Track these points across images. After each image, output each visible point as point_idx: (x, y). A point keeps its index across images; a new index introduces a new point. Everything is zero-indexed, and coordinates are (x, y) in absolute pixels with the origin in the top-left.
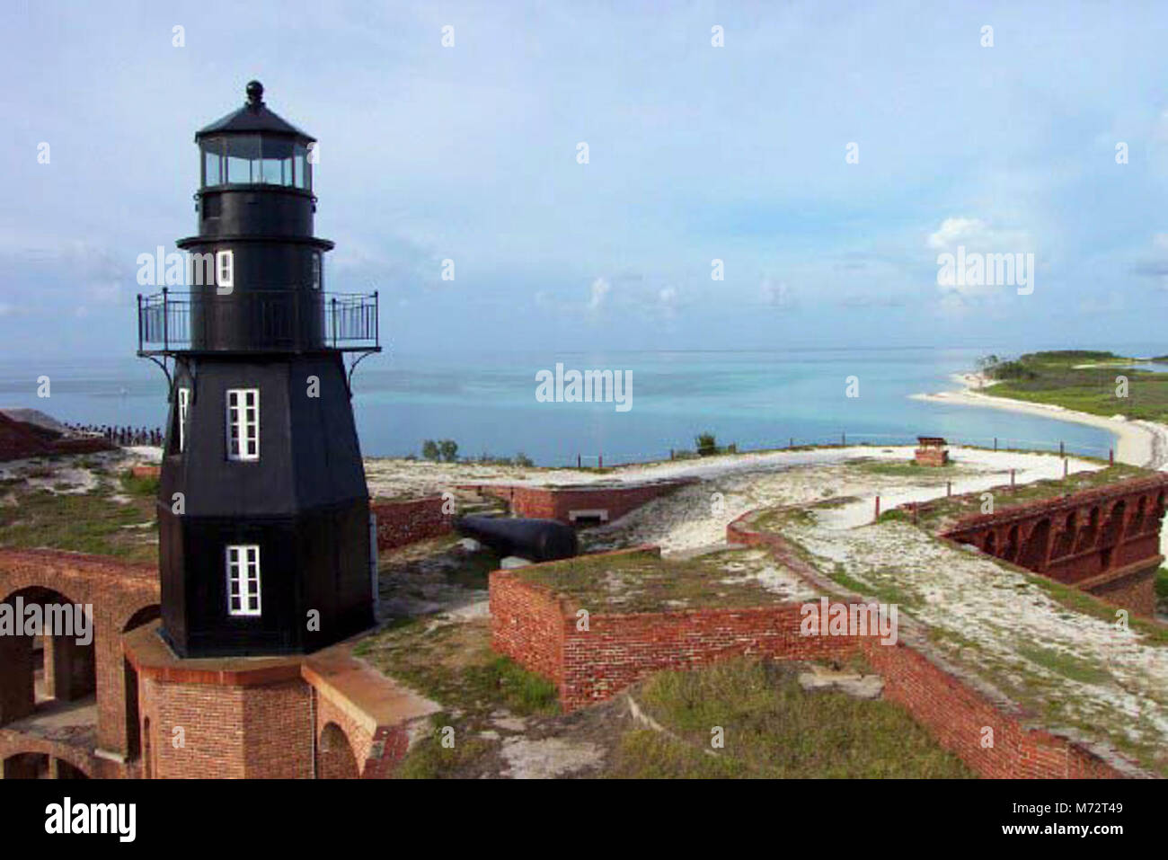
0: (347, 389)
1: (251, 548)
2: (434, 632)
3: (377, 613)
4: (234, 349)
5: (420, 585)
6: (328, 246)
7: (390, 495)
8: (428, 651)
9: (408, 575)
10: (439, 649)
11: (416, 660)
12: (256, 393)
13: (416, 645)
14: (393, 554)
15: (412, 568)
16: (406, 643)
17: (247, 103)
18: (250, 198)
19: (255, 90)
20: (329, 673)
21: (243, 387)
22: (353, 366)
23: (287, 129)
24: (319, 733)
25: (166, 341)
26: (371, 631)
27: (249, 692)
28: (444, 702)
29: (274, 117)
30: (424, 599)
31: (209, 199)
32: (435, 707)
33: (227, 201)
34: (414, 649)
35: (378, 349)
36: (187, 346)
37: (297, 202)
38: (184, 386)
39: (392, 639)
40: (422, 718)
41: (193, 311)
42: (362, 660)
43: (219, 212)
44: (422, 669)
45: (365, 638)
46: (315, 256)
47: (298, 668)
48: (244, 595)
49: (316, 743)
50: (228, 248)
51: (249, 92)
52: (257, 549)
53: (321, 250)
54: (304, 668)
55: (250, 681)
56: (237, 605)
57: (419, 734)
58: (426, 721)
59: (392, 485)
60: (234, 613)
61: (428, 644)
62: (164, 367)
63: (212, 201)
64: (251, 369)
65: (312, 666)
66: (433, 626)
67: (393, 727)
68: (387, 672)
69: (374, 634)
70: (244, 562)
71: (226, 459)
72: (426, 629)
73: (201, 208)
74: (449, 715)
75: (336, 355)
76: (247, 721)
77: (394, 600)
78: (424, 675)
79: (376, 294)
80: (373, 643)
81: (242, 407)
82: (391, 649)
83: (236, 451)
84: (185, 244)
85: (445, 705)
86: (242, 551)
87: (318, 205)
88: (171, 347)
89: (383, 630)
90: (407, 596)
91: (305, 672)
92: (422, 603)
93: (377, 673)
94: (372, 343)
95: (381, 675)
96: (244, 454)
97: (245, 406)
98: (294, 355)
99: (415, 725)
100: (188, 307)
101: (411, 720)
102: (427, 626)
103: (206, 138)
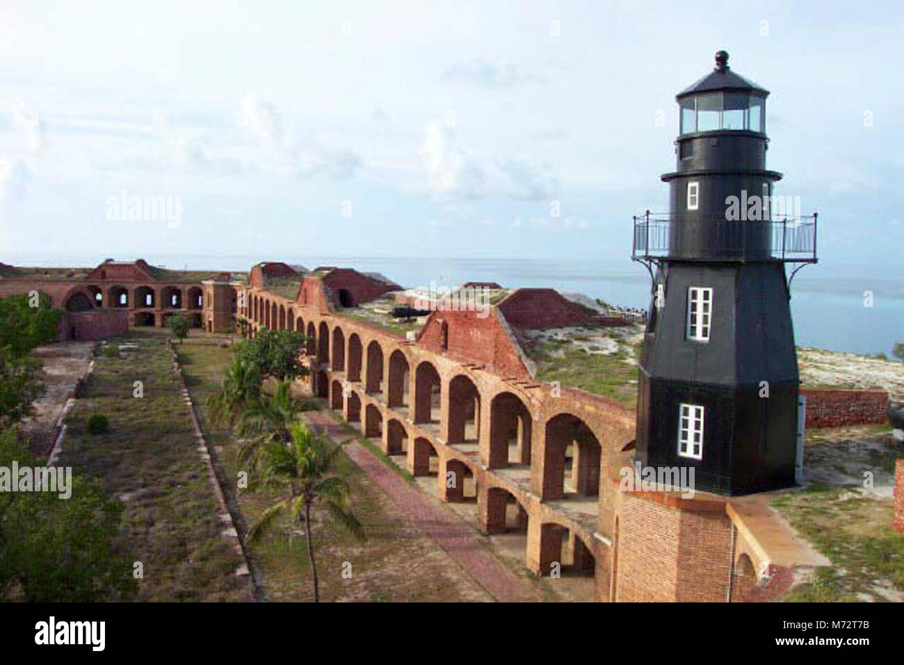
0: (787, 291)
1: (699, 407)
2: (844, 502)
3: (799, 475)
4: (696, 257)
5: (845, 460)
6: (777, 177)
7: (833, 383)
8: (836, 515)
9: (837, 452)
10: (844, 516)
11: (821, 521)
12: (711, 290)
13: (825, 508)
14: (828, 433)
15: (842, 447)
16: (818, 505)
17: (715, 69)
18: (714, 141)
19: (722, 58)
20: (746, 513)
21: (702, 286)
22: (793, 274)
23: (746, 86)
24: (736, 560)
25: (647, 249)
26: (791, 489)
27: (684, 514)
28: (834, 560)
29: (736, 77)
30: (846, 473)
31: (685, 143)
32: (825, 561)
33: (697, 146)
34: (823, 512)
35: (815, 261)
36: (666, 254)
37: (752, 142)
38: (661, 283)
39: (806, 500)
40: (810, 567)
41: (671, 228)
42: (775, 510)
43: (691, 154)
44: (825, 528)
45: (784, 494)
46: (765, 185)
47: (724, 505)
48: (690, 442)
49: (733, 566)
50: (696, 181)
51: (718, 59)
52: (702, 408)
53: (769, 180)
54: (728, 506)
55: (688, 507)
56: (684, 448)
57: (802, 579)
58: (813, 571)
59: (838, 375)
60: (682, 454)
61: (835, 509)
62: (650, 269)
63: (687, 145)
64: (708, 273)
65: (735, 506)
66: (845, 496)
67: (782, 568)
68: (792, 524)
69: (792, 493)
70: (692, 417)
71: (685, 338)
72: (838, 498)
73: (678, 152)
74: (833, 571)
75: (780, 264)
76: (682, 535)
77: (820, 469)
78: (824, 534)
79: (816, 215)
80: (789, 499)
81: (700, 301)
82: (801, 508)
83: (693, 333)
84: (666, 178)
85: (834, 563)
86: (692, 409)
87: (769, 144)
88: (651, 253)
89: (802, 491)
90: (832, 468)
91: (730, 510)
92: (843, 476)
93: (785, 523)
94: (811, 256)
95: (787, 525)
96: (699, 337)
97: (702, 299)
98: (740, 263)
99: (800, 571)
100: (668, 224)
101: (799, 567)
102: (840, 496)
103: (685, 98)
